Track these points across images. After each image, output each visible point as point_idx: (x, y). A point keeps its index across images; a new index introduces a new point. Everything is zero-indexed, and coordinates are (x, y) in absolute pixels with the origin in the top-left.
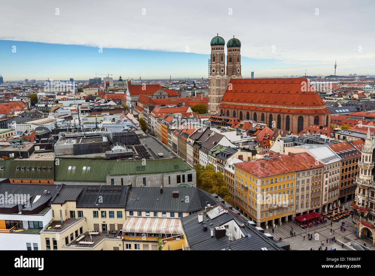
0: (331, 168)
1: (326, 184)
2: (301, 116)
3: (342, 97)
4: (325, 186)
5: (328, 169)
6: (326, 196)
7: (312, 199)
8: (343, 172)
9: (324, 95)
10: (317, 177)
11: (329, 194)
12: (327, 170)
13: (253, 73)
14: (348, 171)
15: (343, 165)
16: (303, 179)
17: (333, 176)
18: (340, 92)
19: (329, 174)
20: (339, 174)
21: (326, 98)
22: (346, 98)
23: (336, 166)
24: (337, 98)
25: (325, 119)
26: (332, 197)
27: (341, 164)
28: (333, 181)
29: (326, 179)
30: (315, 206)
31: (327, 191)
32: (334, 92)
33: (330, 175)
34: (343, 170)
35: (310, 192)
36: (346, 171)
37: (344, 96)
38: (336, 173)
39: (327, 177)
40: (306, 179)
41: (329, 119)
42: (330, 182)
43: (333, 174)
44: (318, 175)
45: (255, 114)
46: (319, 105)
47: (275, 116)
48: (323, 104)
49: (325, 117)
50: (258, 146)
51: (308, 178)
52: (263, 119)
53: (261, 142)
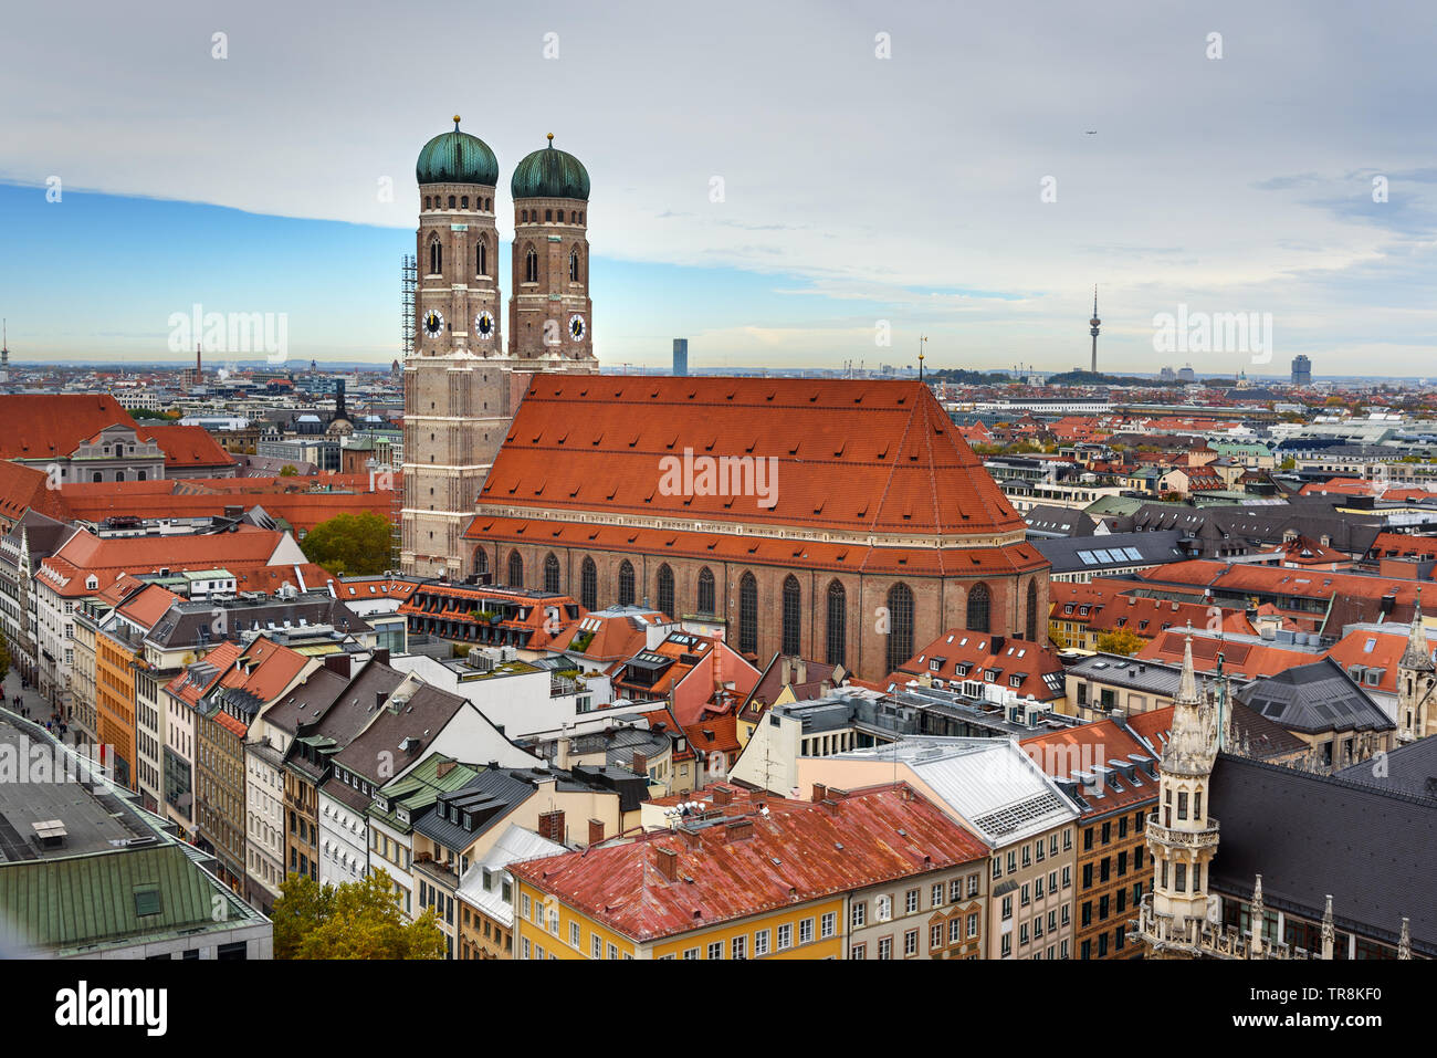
0: (1027, 861)
2: (901, 585)
3: (1112, 484)
5: (1012, 868)
8: (1087, 883)
9: (1029, 474)
10: (955, 918)
12: (1006, 877)
13: (681, 346)
14: (1113, 877)
15: (1088, 845)
16: (888, 929)
17: (1039, 905)
18: (1105, 461)
19: (1016, 894)
20: (1067, 894)
21: (1037, 487)
22: (1134, 490)
23: (1054, 850)
24: (1091, 491)
25: (1023, 601)
27: (1076, 837)
28: (1039, 934)
32: (1077, 457)
33: (1025, 901)
34: (1088, 869)
36: (1105, 877)
37: (1122, 482)
38: (1053, 889)
39: (1007, 912)
40: (899, 929)
41: (1042, 596)
42: (1023, 938)
43: (1040, 895)
44: (964, 906)
45: (666, 576)
46: (990, 527)
47: (769, 584)
48: (1011, 520)
49: (1023, 589)
50: (668, 755)
51: (908, 924)
52: (706, 603)
53: (688, 734)
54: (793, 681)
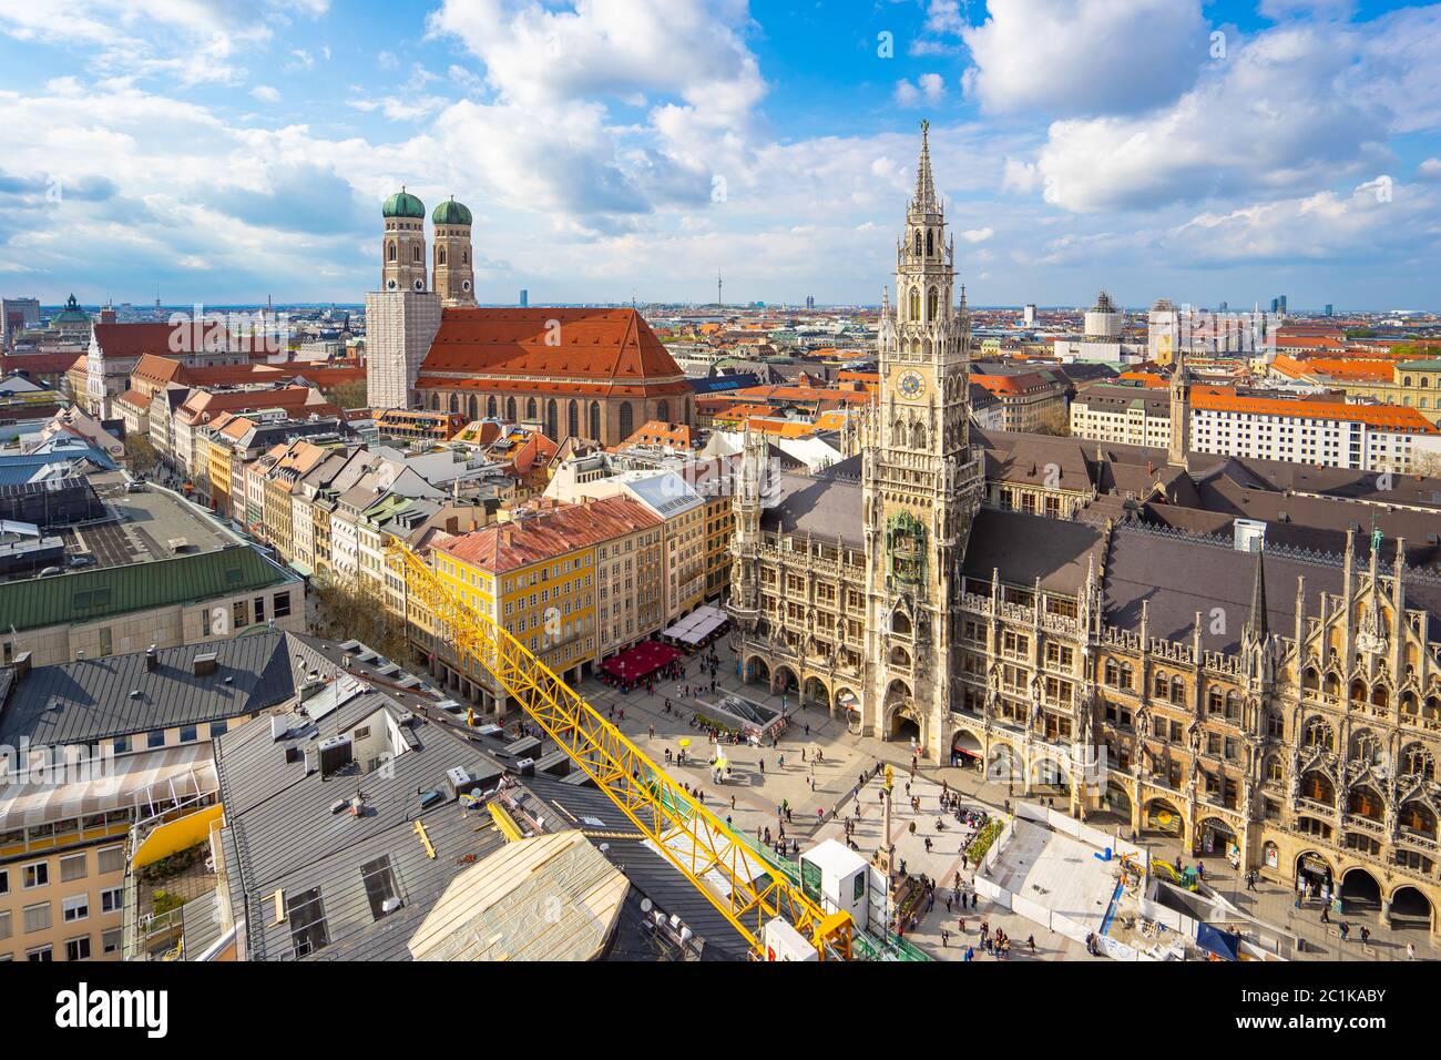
0: (681, 524)
1: (673, 565)
2: (626, 403)
4: (671, 571)
5: (675, 527)
6: (673, 596)
7: (640, 610)
8: (710, 531)
10: (649, 552)
11: (681, 591)
12: (672, 532)
13: (525, 295)
14: (722, 528)
15: (710, 514)
16: (616, 560)
17: (688, 543)
19: (677, 539)
20: (701, 537)
23: (694, 518)
25: (683, 407)
26: (688, 596)
27: (704, 512)
28: (688, 556)
29: (672, 554)
30: (650, 626)
31: (677, 584)
33: (681, 542)
34: (710, 526)
35: (635, 590)
36: (718, 528)
38: (694, 535)
39: (673, 547)
40: (622, 560)
41: (692, 405)
42: (681, 559)
43: (688, 538)
44: (652, 546)
45: (511, 404)
46: (667, 374)
47: (562, 404)
48: (677, 370)
49: (683, 402)
50: (513, 487)
51: (627, 556)
52: (531, 413)
53: (524, 476)
54: (574, 450)
